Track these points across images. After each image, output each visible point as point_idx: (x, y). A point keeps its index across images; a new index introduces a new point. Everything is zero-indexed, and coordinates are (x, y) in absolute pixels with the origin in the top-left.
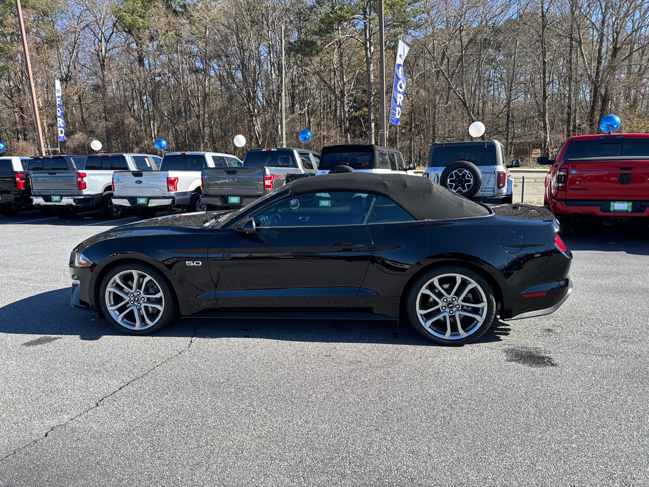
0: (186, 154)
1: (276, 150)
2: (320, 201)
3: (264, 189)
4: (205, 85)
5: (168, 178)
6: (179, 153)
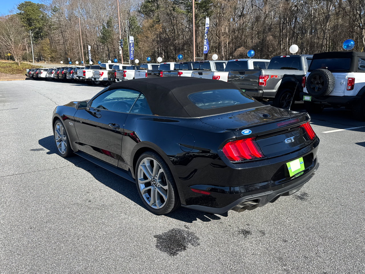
0: (238, 60)
1: (289, 56)
2: (304, 96)
3: (259, 86)
4: (330, 9)
5: (213, 76)
6: (235, 60)
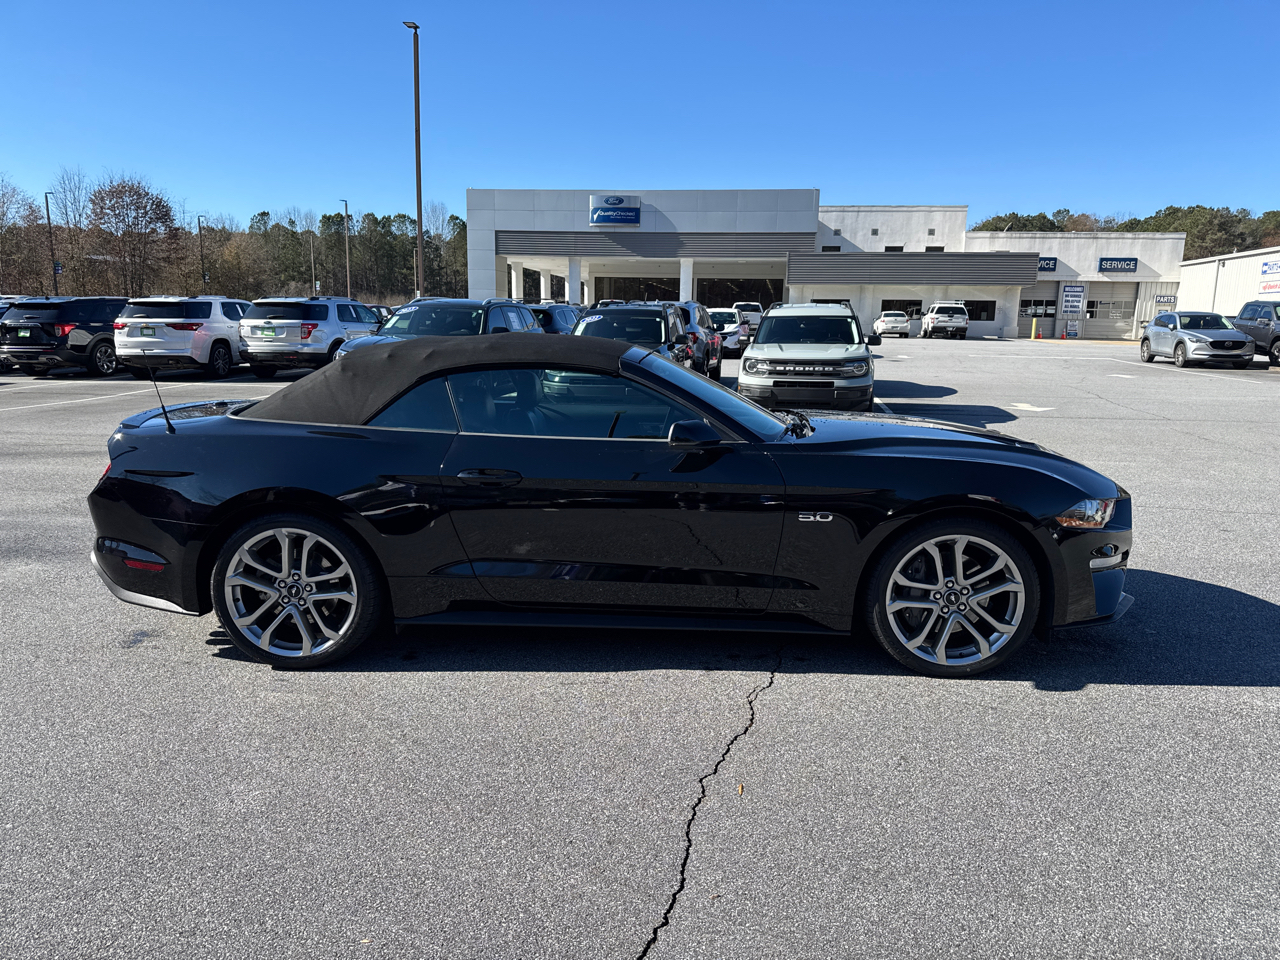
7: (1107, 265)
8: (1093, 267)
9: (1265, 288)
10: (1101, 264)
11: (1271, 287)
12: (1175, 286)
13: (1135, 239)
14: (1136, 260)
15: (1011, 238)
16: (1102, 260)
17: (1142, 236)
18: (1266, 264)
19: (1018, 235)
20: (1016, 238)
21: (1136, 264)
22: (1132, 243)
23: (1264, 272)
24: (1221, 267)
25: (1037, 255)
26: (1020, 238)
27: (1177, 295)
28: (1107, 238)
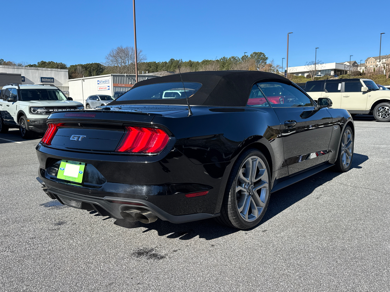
7: (43, 80)
8: (38, 80)
9: (99, 89)
10: (41, 80)
11: (101, 88)
12: (67, 88)
13: (51, 71)
14: (53, 78)
15: (4, 68)
16: (42, 78)
17: (54, 70)
18: (98, 81)
19: (7, 67)
20: (6, 68)
21: (54, 80)
22: (51, 72)
23: (98, 84)
24: (83, 82)
25: (20, 75)
26: (8, 68)
27: (69, 91)
28: (42, 70)
